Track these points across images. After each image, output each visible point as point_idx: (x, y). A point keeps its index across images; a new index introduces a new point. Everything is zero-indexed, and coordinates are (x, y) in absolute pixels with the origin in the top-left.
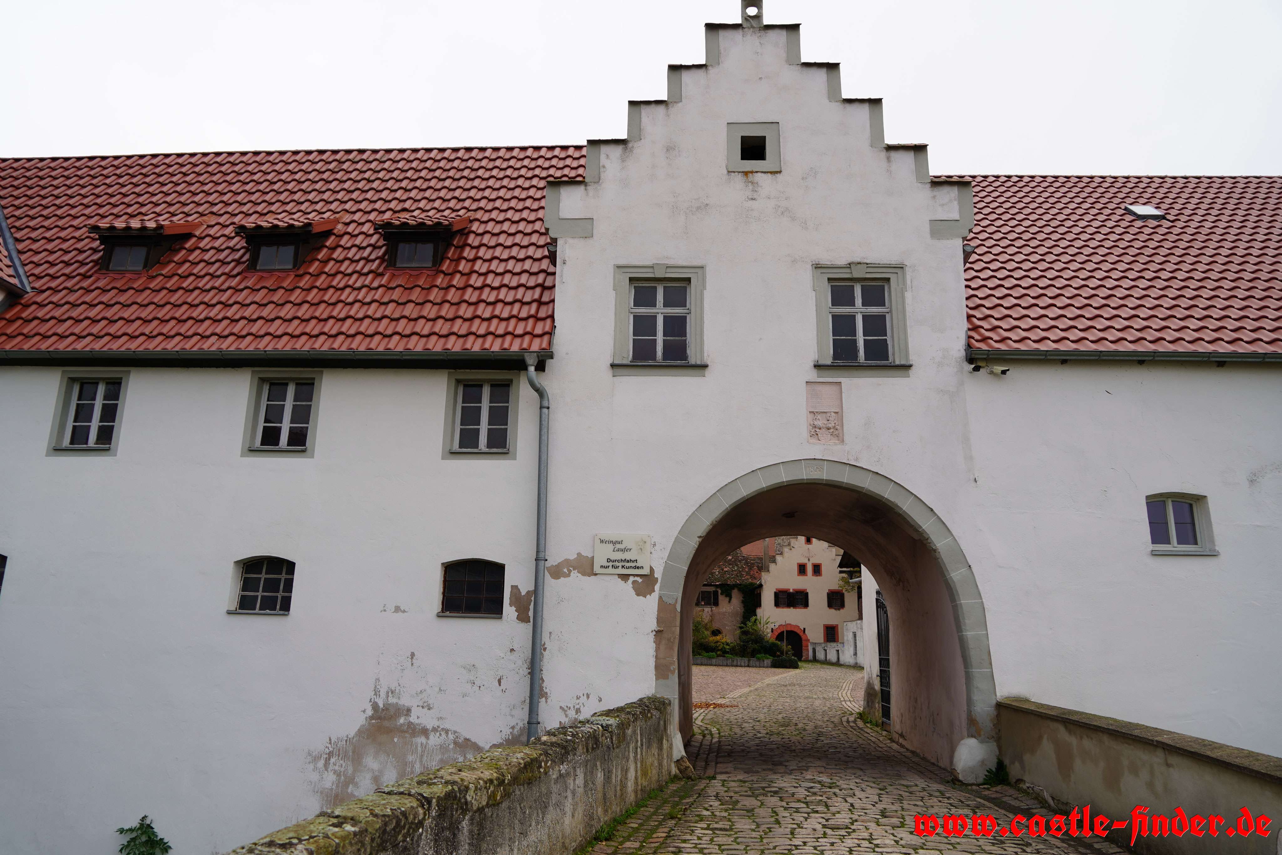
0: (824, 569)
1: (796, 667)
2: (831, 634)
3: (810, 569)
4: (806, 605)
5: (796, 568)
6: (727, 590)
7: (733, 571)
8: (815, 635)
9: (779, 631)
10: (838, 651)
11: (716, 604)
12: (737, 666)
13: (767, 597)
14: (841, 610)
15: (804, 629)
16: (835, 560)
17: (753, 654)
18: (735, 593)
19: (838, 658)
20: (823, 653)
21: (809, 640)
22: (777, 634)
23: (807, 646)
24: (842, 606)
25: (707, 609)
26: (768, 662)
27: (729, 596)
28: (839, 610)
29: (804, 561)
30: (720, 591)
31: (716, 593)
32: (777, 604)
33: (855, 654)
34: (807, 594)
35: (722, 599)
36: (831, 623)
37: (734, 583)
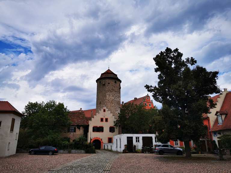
0: (109, 120)
2: (110, 140)
3: (104, 120)
4: (103, 131)
5: (100, 119)
6: (79, 127)
7: (81, 121)
8: (105, 141)
9: (94, 140)
10: (111, 146)
11: (75, 131)
13: (91, 129)
14: (114, 133)
15: (102, 139)
16: (112, 117)
18: (81, 128)
19: (111, 149)
20: (107, 146)
21: (103, 143)
22: (92, 141)
23: (102, 145)
24: (114, 131)
25: (72, 133)
27: (79, 129)
29: (102, 117)
30: (76, 127)
31: (75, 128)
32: (93, 131)
33: (117, 147)
34: (103, 128)
35: (77, 130)
36: (110, 137)
37: (81, 125)
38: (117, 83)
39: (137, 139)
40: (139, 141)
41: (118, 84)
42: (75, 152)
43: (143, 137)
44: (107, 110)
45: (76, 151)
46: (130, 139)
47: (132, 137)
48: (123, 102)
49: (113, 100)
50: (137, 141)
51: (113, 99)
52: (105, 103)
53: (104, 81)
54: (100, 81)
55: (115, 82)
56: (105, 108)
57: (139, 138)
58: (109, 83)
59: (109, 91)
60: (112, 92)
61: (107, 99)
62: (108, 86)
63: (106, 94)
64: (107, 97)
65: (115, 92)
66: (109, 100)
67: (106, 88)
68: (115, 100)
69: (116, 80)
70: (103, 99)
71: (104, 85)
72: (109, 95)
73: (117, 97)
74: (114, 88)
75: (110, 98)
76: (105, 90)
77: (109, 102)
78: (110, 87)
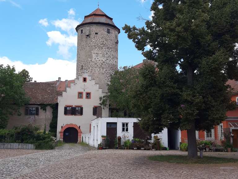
0: (92, 95)
3: (84, 95)
5: (77, 94)
6: (44, 106)
7: (49, 98)
8: (85, 129)
9: (66, 128)
10: (89, 138)
11: (37, 114)
12: (13, 149)
13: (61, 110)
15: (80, 126)
16: (98, 91)
18: (48, 108)
19: (89, 142)
20: (85, 139)
21: (82, 132)
22: (64, 129)
25: (32, 117)
27: (45, 110)
29: (81, 91)
30: (40, 108)
31: (37, 109)
32: (66, 113)
33: (94, 140)
34: (82, 109)
35: (41, 111)
37: (48, 103)
38: (112, 33)
39: (125, 127)
40: (127, 130)
41: (114, 36)
42: (17, 148)
43: (134, 123)
44: (88, 78)
45: (19, 145)
47: (116, 123)
50: (123, 130)
51: (104, 61)
53: (88, 28)
54: (81, 29)
55: (108, 32)
57: (129, 125)
58: (97, 34)
59: (97, 47)
60: (103, 48)
61: (93, 61)
62: (94, 38)
63: (92, 52)
64: (94, 58)
65: (107, 50)
66: (96, 62)
67: (92, 41)
68: (107, 63)
69: (109, 28)
70: (86, 61)
71: (88, 36)
72: (96, 53)
73: (112, 57)
74: (105, 41)
75: (98, 58)
76: (89, 44)
77: (97, 66)
78: (99, 39)
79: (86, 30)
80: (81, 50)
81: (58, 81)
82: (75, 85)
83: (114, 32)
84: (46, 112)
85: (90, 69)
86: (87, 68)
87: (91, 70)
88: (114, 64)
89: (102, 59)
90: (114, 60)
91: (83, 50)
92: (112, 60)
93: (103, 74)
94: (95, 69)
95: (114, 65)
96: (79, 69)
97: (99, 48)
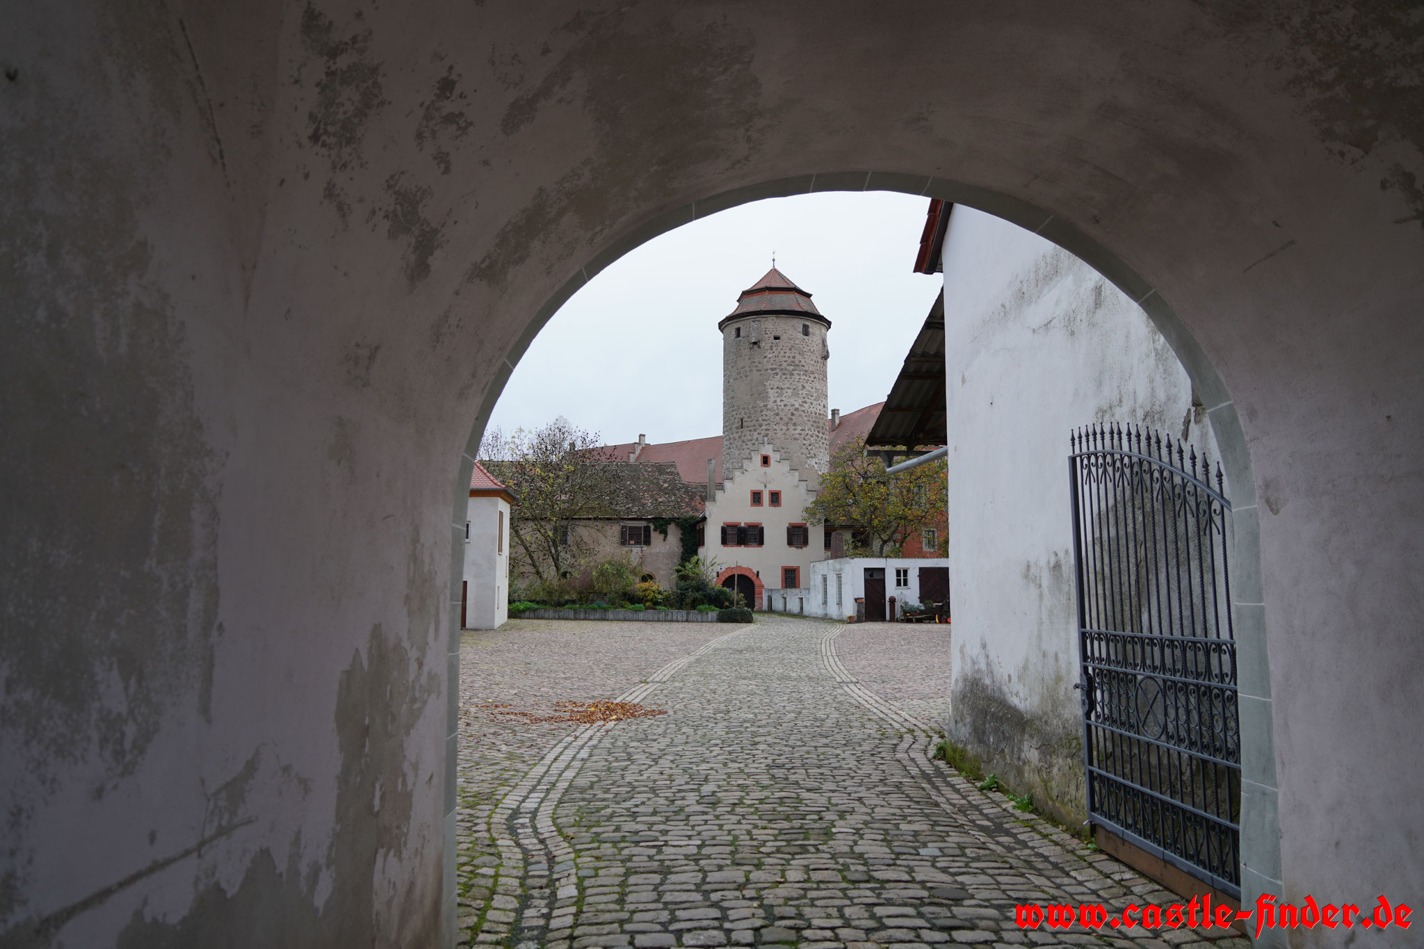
0: (783, 497)
1: (749, 620)
2: (791, 577)
3: (766, 498)
5: (749, 497)
6: (662, 524)
7: (669, 502)
8: (770, 579)
9: (727, 576)
10: (801, 599)
11: (647, 542)
13: (712, 533)
14: (804, 549)
15: (758, 572)
16: (797, 486)
17: (694, 605)
18: (672, 528)
19: (802, 608)
20: (782, 601)
21: (762, 586)
22: (724, 579)
23: (761, 594)
24: (805, 543)
25: (636, 550)
26: (713, 613)
27: (665, 532)
28: (801, 548)
29: (759, 487)
30: (652, 527)
31: (647, 529)
32: (724, 542)
33: (825, 603)
34: (762, 530)
35: (656, 537)
36: (791, 563)
37: (671, 516)
38: (814, 334)
39: (902, 577)
40: (905, 584)
41: (817, 339)
43: (921, 569)
44: (774, 457)
46: (876, 576)
47: (883, 570)
48: (834, 412)
49: (797, 409)
50: (899, 583)
51: (797, 405)
52: (761, 426)
53: (754, 325)
54: (736, 325)
55: (806, 332)
56: (768, 450)
57: (909, 573)
58: (776, 338)
59: (778, 371)
60: (793, 374)
61: (769, 407)
62: (772, 349)
63: (768, 384)
64: (772, 399)
65: (803, 377)
66: (778, 409)
67: (765, 357)
68: (804, 411)
69: (807, 323)
70: (753, 408)
71: (755, 343)
72: (778, 388)
73: (815, 395)
74: (797, 356)
75: (781, 401)
76: (759, 365)
77: (781, 419)
78: (782, 352)
79: (751, 328)
80: (736, 379)
81: (639, 444)
82: (743, 473)
83: (817, 332)
84: (665, 537)
85: (764, 427)
86: (754, 426)
87: (766, 430)
88: (821, 412)
89: (792, 400)
90: (820, 401)
91: (744, 378)
92: (815, 403)
93: (795, 439)
94: (775, 427)
95: (820, 414)
96: (734, 426)
97: (784, 374)
